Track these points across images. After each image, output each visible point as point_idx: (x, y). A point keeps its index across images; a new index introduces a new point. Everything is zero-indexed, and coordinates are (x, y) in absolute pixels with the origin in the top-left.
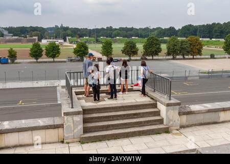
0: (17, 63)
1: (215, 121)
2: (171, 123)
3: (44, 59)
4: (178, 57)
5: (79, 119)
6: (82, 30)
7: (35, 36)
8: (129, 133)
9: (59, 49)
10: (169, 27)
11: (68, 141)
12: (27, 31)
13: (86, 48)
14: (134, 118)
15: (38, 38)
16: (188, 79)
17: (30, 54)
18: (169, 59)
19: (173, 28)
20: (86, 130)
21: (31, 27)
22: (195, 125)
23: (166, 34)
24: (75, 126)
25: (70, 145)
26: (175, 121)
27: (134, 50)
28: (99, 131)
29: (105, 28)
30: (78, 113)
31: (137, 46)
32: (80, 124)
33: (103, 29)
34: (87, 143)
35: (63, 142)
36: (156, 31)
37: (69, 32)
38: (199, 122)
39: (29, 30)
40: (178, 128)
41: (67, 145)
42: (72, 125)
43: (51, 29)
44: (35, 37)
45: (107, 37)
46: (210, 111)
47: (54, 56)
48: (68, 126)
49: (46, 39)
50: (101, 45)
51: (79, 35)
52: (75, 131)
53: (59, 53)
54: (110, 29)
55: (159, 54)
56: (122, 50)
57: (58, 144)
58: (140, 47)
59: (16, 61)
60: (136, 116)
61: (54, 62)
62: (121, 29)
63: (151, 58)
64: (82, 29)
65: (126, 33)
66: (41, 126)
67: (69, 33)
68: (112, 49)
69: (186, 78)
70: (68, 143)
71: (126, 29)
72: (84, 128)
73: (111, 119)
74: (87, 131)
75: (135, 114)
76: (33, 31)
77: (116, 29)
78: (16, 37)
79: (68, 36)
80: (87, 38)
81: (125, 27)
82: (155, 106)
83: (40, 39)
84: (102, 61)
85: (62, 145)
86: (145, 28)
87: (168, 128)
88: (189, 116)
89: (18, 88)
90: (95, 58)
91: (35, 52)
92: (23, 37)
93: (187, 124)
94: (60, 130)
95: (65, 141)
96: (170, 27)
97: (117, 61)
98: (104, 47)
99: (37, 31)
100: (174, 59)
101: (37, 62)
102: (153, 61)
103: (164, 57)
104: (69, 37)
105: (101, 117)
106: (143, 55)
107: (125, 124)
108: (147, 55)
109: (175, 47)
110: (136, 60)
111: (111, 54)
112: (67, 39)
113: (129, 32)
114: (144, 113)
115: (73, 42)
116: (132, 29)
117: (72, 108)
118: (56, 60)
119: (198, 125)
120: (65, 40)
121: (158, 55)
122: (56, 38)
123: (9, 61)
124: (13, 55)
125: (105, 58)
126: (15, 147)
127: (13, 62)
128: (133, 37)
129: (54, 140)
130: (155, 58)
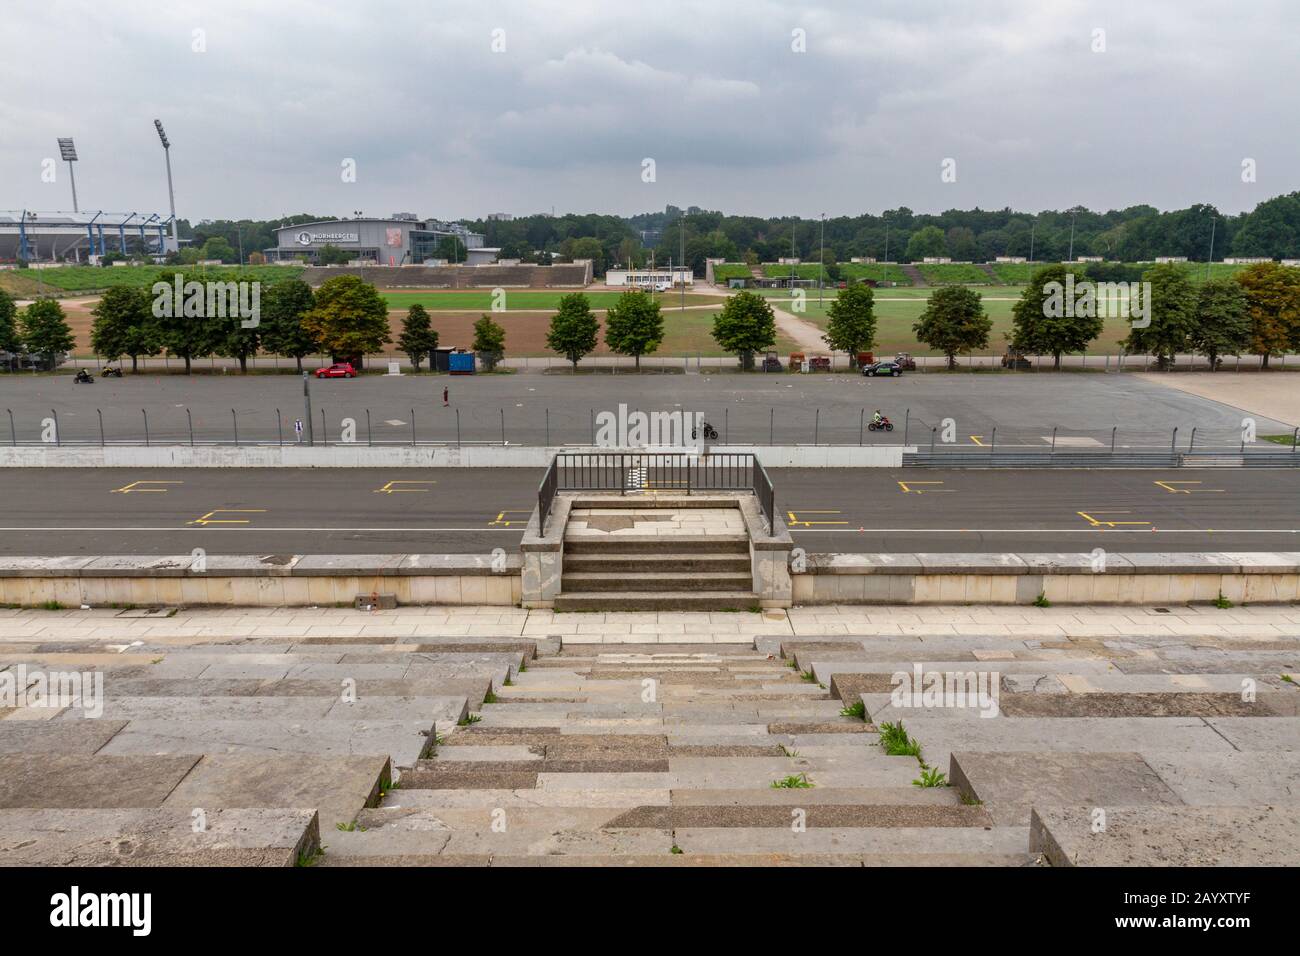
0: (504, 372)
1: (904, 598)
2: (769, 590)
3: (602, 357)
4: (1181, 358)
5: (551, 562)
6: (774, 228)
7: (581, 257)
9: (659, 321)
10: (1189, 207)
11: (530, 604)
12: (553, 233)
13: (765, 318)
14: (685, 571)
15: (595, 265)
16: (1188, 463)
17: (552, 339)
18: (1139, 369)
20: (567, 586)
21: (570, 217)
22: (840, 603)
23: (1168, 243)
24: (545, 575)
25: (531, 612)
26: (778, 587)
27: (972, 327)
28: (596, 591)
30: (552, 548)
32: (555, 572)
33: (867, 221)
34: (567, 612)
35: (519, 606)
36: (1121, 227)
37: (718, 236)
38: (851, 597)
39: (561, 229)
40: (789, 603)
41: (526, 612)
42: (538, 573)
43: (648, 221)
44: (579, 263)
45: (880, 257)
46: (884, 572)
47: (637, 349)
48: (530, 572)
49: (625, 267)
51: (757, 249)
52: (544, 585)
53: (656, 335)
54: (901, 219)
55: (1092, 342)
56: (916, 327)
57: (509, 609)
59: (501, 364)
60: (688, 568)
61: (637, 369)
62: (953, 219)
63: (1048, 359)
64: (775, 221)
65: (971, 238)
66: (478, 569)
67: (717, 243)
68: (872, 321)
69: (1177, 457)
70: (529, 609)
71: (978, 221)
72: (564, 581)
73: (631, 568)
74: (573, 588)
75: (686, 563)
76: (577, 234)
77: (927, 220)
78: (511, 263)
79: (713, 256)
80: (790, 262)
83: (601, 269)
84: (829, 370)
85: (516, 611)
86: (1067, 215)
87: (757, 600)
88: (822, 580)
89: (497, 468)
90: (802, 357)
91: (570, 331)
92: (537, 260)
93: (817, 597)
94: (515, 580)
95: (524, 604)
96: (1195, 208)
97: (891, 374)
99: (592, 235)
100: (1162, 367)
101: (577, 370)
102: (1054, 376)
103: (1114, 359)
104: (717, 262)
105: (607, 563)
106: (1014, 349)
107: (657, 582)
108: (1033, 348)
109: (1171, 314)
110: (978, 370)
111: (867, 342)
112: (709, 270)
113: (988, 234)
114: (708, 563)
115: (733, 282)
116: (1004, 218)
117: (542, 536)
118: (646, 360)
119: (848, 604)
120: (700, 273)
121: (1081, 348)
122: (661, 264)
123: (478, 363)
124: (490, 343)
125: (841, 358)
126: (429, 604)
127: (490, 368)
128: (1000, 260)
129: (503, 601)
130: (1066, 359)
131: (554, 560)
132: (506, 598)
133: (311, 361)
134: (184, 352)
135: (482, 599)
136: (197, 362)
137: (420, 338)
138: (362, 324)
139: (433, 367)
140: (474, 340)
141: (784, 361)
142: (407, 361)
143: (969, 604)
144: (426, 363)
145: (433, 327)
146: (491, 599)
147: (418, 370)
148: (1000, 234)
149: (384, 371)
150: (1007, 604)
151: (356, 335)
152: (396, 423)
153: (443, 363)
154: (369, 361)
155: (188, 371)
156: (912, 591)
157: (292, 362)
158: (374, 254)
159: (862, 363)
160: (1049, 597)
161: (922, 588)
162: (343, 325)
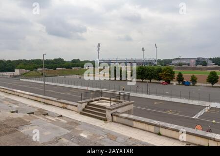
0: (196, 86)
1: (132, 125)
17: (207, 80)
59: (196, 84)
88: (118, 118)
101: (213, 87)
123: (191, 84)
124: (194, 80)
127: (194, 85)
133: (161, 81)
134: (142, 79)
136: (144, 80)
137: (180, 79)
138: (169, 75)
139: (182, 84)
140: (191, 79)
142: (177, 83)
143: (144, 130)
144: (181, 83)
145: (183, 76)
147: (179, 84)
149: (173, 84)
150: (152, 133)
151: (168, 77)
152: (167, 93)
153: (184, 83)
154: (171, 82)
155: (143, 82)
156: (133, 124)
157: (158, 81)
158: (188, 64)
160: (161, 133)
161: (135, 124)
162: (166, 75)
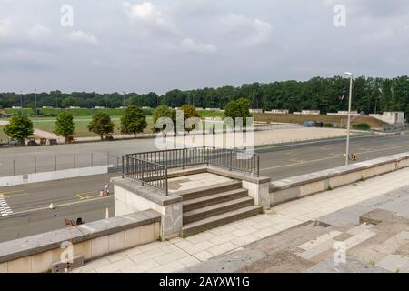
5: (178, 209)
8: (228, 218)
11: (167, 237)
13: (29, 125)
19: (154, 94)
20: (186, 221)
24: (175, 217)
25: (171, 242)
26: (266, 200)
27: (108, 126)
29: (49, 93)
30: (177, 201)
31: (112, 120)
32: (179, 214)
33: (44, 95)
35: (159, 240)
36: (131, 98)
40: (269, 207)
42: (171, 217)
45: (54, 106)
46: (293, 186)
48: (168, 217)
50: (55, 120)
52: (174, 224)
54: (57, 94)
55: (144, 130)
56: (88, 126)
58: (116, 121)
63: (133, 136)
65: (83, 101)
66: (137, 223)
68: (73, 124)
70: (167, 240)
71: (84, 96)
72: (184, 218)
77: (67, 95)
81: (81, 92)
82: (239, 186)
84: (57, 143)
86: (112, 95)
87: (262, 208)
90: (45, 139)
93: (275, 202)
94: (156, 225)
95: (163, 238)
98: (60, 123)
103: (151, 134)
111: (71, 132)
113: (88, 100)
116: (92, 95)
117: (167, 195)
121: (142, 131)
125: (61, 139)
126: (104, 255)
128: (96, 107)
129: (150, 240)
130: (138, 135)
131: (178, 207)
132: (151, 238)
135: (137, 243)
141: (38, 141)
146: (142, 242)
148: (92, 100)
150: (322, 191)
159: (69, 140)
160: (332, 186)
161: (302, 190)
